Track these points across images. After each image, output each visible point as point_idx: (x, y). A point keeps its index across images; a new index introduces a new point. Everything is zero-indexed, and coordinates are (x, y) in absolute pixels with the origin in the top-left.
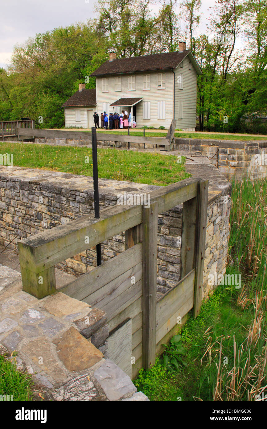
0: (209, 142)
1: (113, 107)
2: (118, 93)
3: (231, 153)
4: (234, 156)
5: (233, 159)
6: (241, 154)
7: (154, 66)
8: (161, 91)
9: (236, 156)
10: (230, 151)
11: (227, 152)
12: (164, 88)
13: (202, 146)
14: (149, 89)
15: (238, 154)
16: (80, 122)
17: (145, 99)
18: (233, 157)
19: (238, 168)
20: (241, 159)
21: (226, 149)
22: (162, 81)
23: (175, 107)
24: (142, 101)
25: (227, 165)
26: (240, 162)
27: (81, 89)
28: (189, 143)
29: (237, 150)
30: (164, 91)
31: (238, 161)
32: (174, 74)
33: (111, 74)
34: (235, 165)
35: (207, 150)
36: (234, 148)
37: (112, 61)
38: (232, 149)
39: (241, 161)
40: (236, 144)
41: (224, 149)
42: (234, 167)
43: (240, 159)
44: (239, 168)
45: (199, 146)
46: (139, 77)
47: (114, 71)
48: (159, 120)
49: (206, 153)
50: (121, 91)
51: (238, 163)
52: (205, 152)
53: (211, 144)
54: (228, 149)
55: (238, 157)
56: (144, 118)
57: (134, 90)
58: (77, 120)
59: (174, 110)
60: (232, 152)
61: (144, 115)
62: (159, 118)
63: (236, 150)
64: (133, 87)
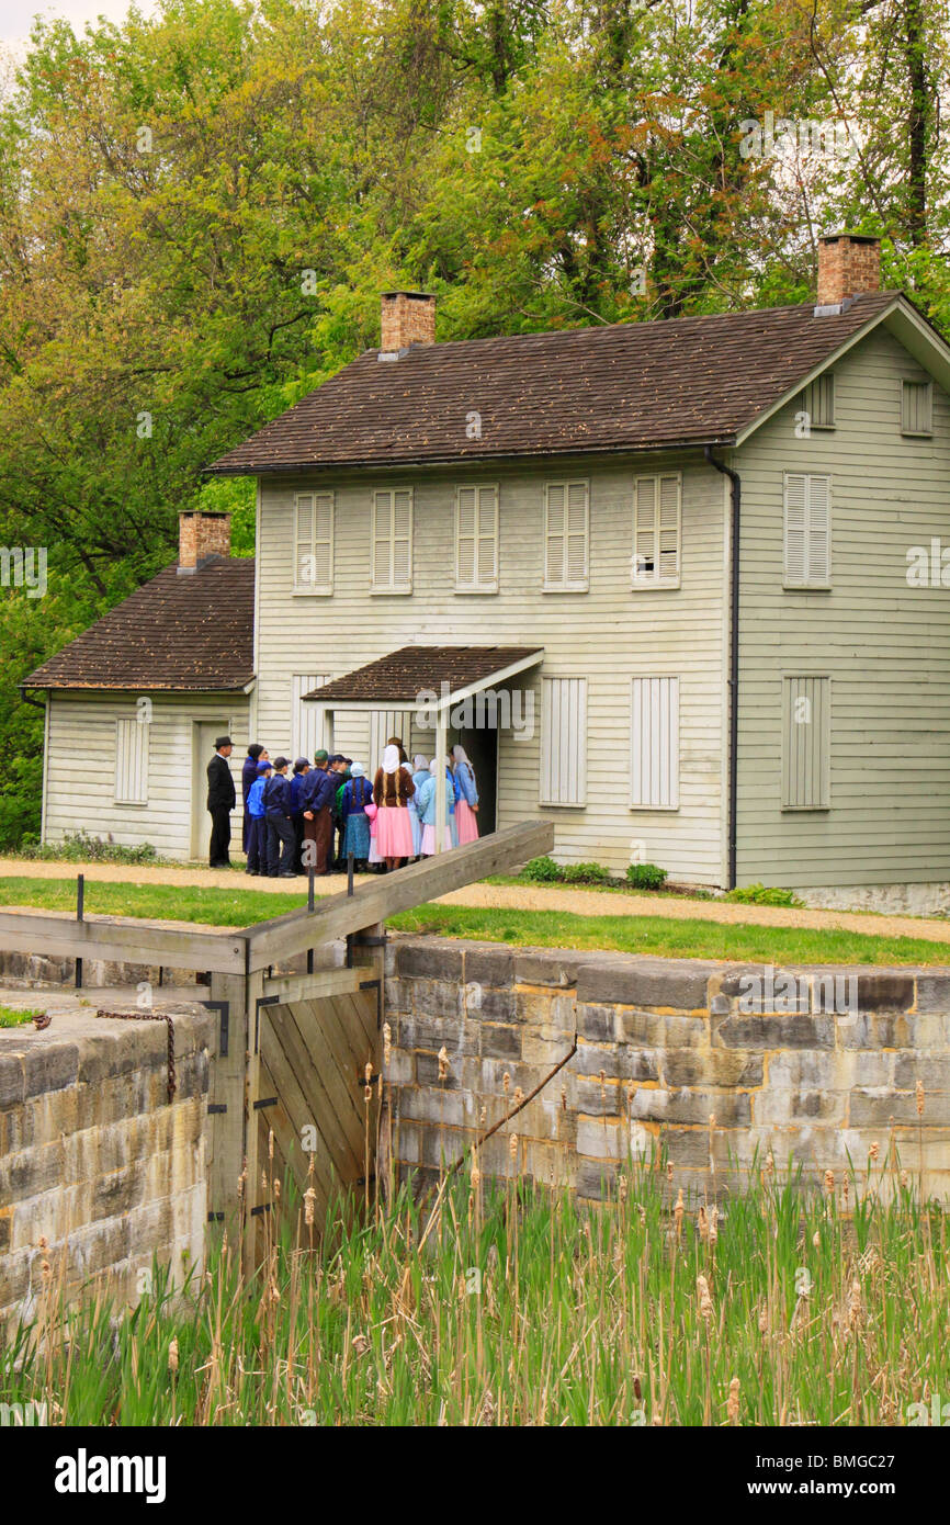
0: (550, 965)
1: (330, 714)
2: (391, 607)
3: (632, 1035)
4: (648, 1053)
5: (646, 1073)
6: (688, 1043)
7: (617, 423)
8: (651, 604)
9: (657, 1054)
10: (625, 1021)
11: (611, 1029)
12: (673, 583)
13: (518, 988)
14: (579, 586)
15: (668, 1044)
16: (142, 807)
17: (555, 663)
18: (643, 1059)
19: (674, 1125)
20: (691, 1076)
21: (609, 1011)
22: (657, 529)
23: (741, 725)
24: (534, 669)
25: (618, 1107)
26: (685, 1090)
27: (193, 554)
28: (459, 972)
29: (668, 1020)
30: (667, 603)
31: (674, 1084)
32: (735, 480)
33: (344, 466)
34: (655, 1111)
35: (543, 1017)
36: (645, 1006)
37: (393, 357)
38: (640, 1012)
39: (689, 1084)
40: (654, 982)
41: (597, 1006)
42: (651, 1125)
43: (682, 1072)
44: (680, 1129)
45: (504, 990)
46: (522, 496)
47: (368, 443)
48: (640, 821)
49: (538, 1036)
50: (405, 589)
51: (673, 1100)
52: (535, 1029)
53: (563, 982)
54: (619, 1008)
55: (672, 1063)
56: (546, 799)
57: (491, 588)
58: (122, 797)
59: (734, 746)
60: (639, 1029)
61: (544, 775)
62: (635, 802)
63: (656, 1014)
64: (486, 567)
